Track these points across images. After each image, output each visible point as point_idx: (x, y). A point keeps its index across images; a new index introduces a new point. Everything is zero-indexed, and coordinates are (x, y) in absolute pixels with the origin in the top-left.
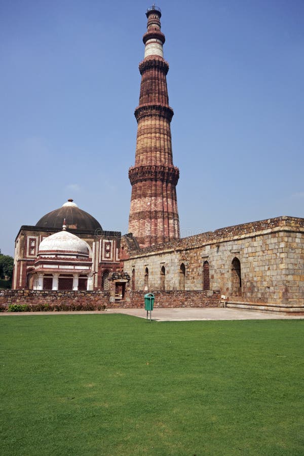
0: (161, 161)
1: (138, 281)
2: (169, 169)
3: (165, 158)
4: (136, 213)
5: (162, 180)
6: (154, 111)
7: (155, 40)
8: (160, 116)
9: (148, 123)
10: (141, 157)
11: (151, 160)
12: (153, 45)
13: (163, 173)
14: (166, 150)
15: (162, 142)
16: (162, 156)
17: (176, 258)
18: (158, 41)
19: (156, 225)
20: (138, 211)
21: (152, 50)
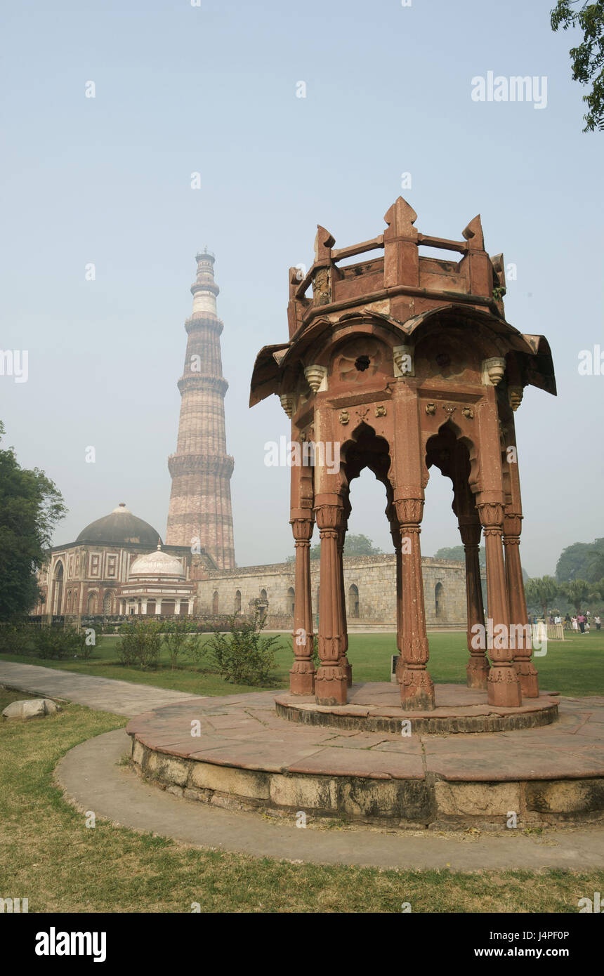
0: (214, 449)
1: (224, 605)
2: (224, 460)
3: (219, 445)
4: (181, 515)
5: (215, 474)
6: (206, 385)
7: (208, 292)
8: (213, 391)
9: (198, 398)
10: (188, 442)
11: (201, 447)
12: (206, 299)
13: (217, 464)
14: (220, 436)
15: (215, 423)
16: (216, 443)
17: (282, 581)
18: (212, 294)
19: (207, 532)
20: (184, 512)
21: (202, 305)
